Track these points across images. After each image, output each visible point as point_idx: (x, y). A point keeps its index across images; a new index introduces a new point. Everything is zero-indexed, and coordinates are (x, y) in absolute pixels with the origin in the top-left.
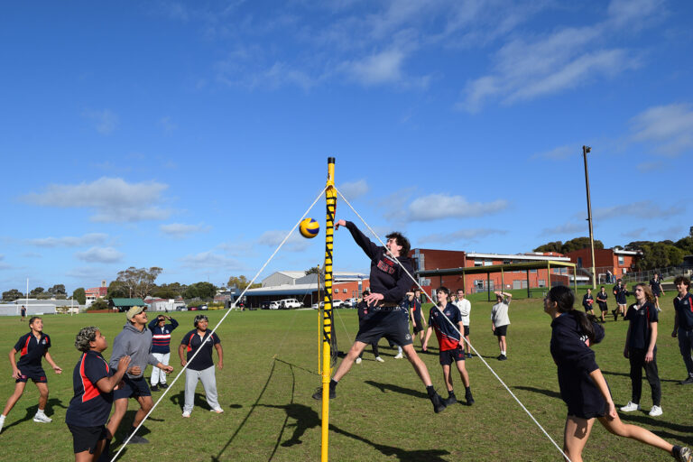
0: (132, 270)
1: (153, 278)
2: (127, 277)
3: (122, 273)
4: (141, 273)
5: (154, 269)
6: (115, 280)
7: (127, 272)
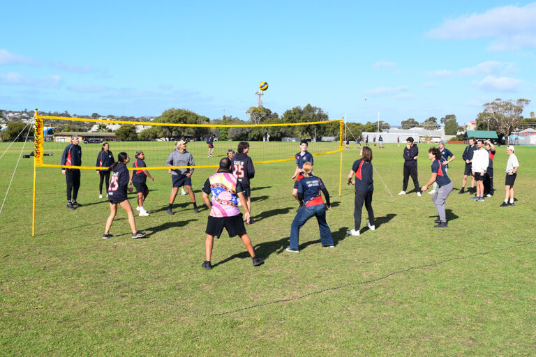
0: (498, 102)
1: (520, 110)
2: (493, 108)
3: (488, 104)
4: (508, 106)
5: (521, 100)
6: (482, 112)
7: (492, 104)
